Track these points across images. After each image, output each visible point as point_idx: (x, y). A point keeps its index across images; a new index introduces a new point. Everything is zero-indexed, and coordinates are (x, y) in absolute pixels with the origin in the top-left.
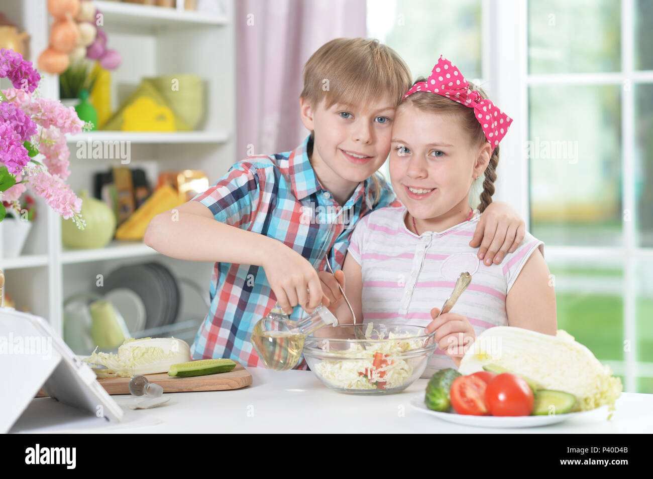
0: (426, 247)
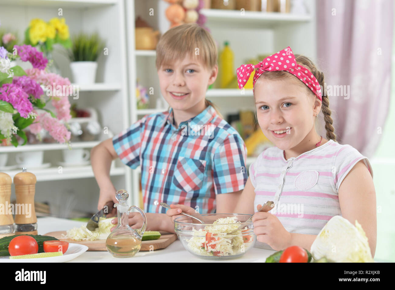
0: (288, 168)
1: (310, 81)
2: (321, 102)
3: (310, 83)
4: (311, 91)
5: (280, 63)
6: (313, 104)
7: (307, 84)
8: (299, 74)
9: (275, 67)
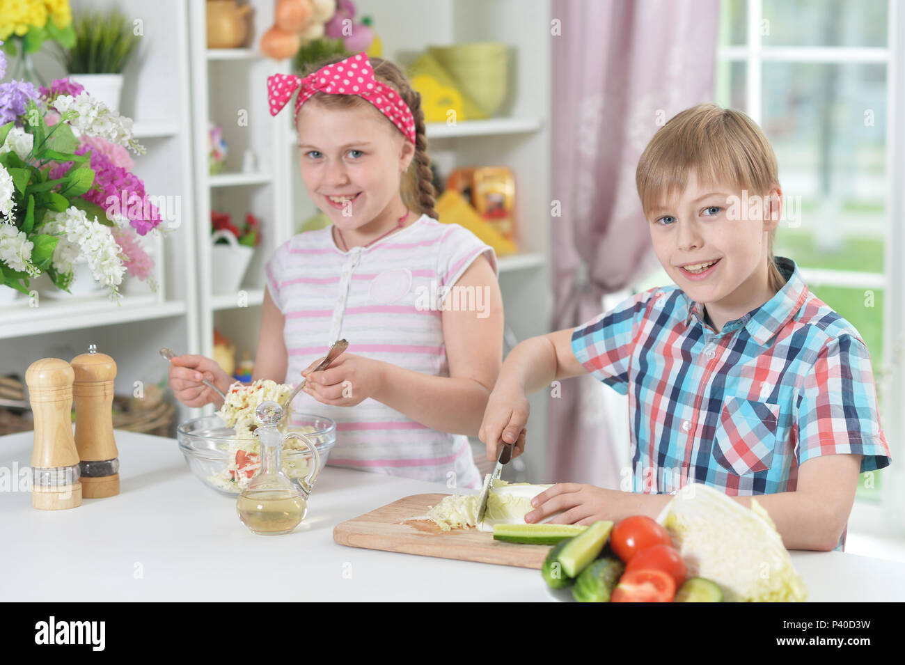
0: (353, 266)
1: (398, 113)
2: (413, 147)
3: (397, 115)
4: (397, 130)
5: (346, 82)
6: (400, 150)
7: (392, 118)
8: (379, 101)
9: (337, 87)
